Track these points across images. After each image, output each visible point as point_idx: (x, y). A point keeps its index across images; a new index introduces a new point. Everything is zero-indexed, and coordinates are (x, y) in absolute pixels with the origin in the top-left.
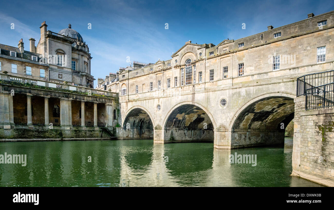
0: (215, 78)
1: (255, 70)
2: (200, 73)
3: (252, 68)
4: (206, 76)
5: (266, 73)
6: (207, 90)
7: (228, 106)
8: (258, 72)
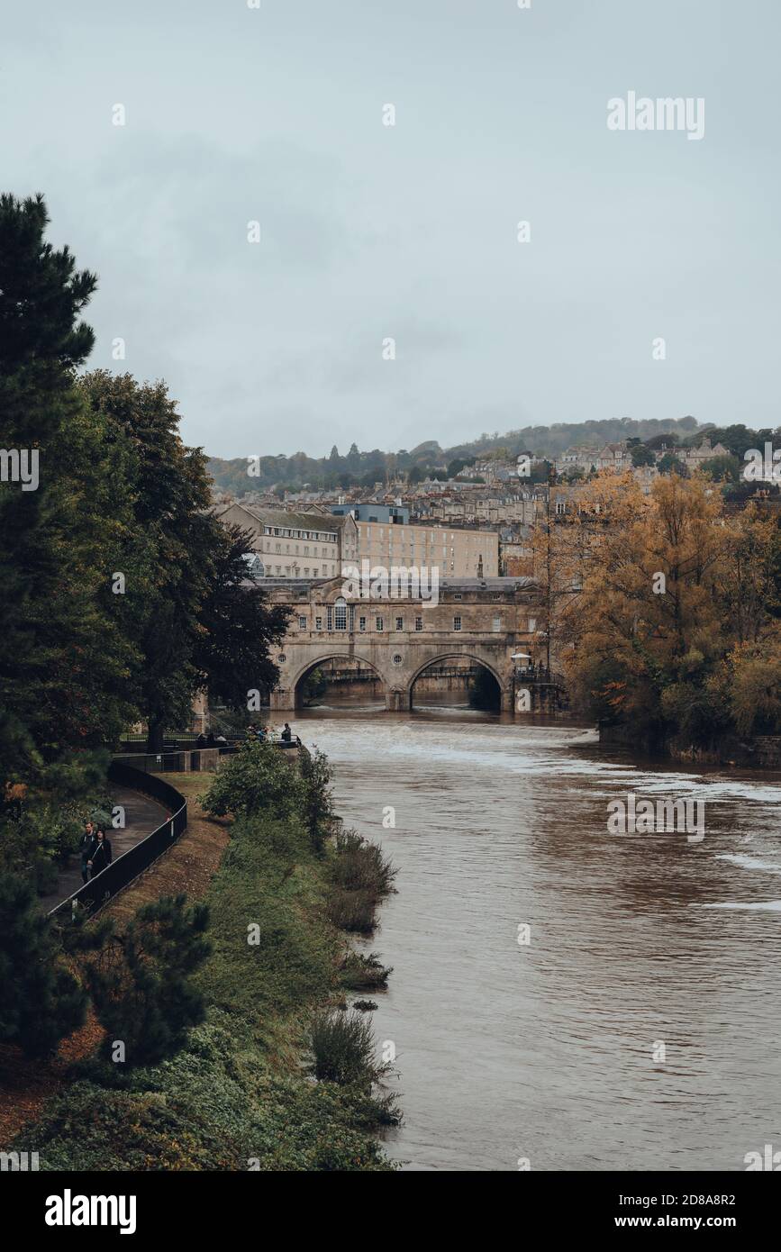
0: (385, 629)
1: (436, 628)
2: (363, 620)
3: (432, 625)
4: (371, 624)
5: (448, 633)
6: (373, 643)
7: (404, 665)
8: (438, 630)
